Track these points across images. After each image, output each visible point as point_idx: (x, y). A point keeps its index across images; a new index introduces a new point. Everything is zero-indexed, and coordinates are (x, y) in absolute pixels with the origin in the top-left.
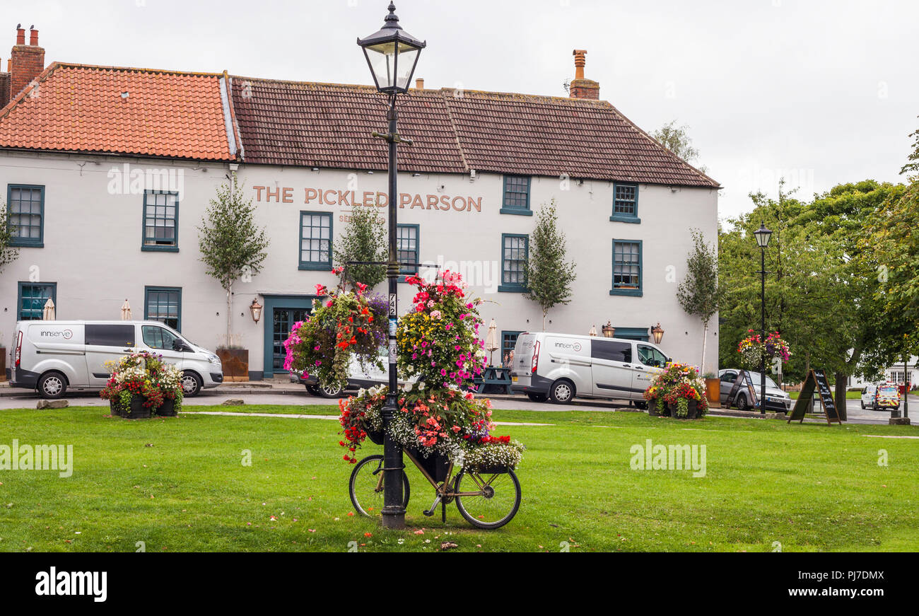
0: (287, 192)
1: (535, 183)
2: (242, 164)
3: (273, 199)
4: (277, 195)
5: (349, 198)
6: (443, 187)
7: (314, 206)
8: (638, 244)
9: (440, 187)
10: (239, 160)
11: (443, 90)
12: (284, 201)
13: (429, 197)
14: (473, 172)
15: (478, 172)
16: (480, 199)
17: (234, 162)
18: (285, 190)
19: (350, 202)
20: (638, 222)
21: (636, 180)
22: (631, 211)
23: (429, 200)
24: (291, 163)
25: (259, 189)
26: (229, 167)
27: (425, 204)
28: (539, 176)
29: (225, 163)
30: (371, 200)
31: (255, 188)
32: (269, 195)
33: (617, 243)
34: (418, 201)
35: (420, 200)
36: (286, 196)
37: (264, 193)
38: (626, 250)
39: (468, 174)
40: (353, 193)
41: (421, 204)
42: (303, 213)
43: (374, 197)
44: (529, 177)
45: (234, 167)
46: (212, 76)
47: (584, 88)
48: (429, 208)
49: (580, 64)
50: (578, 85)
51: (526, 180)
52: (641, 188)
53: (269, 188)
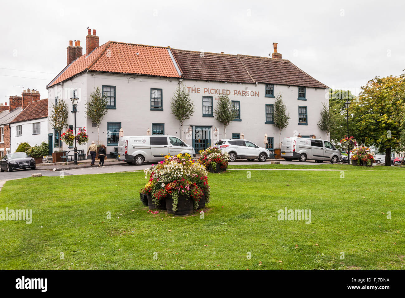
0: (198, 89)
1: (275, 87)
2: (184, 79)
3: (194, 92)
4: (195, 90)
5: (218, 91)
6: (247, 88)
7: (207, 94)
8: (306, 108)
9: (246, 88)
10: (183, 78)
11: (238, 55)
12: (197, 92)
13: (243, 91)
14: (257, 83)
15: (258, 83)
16: (258, 92)
17: (181, 78)
18: (197, 88)
19: (218, 93)
20: (306, 100)
21: (305, 86)
22: (303, 96)
23: (243, 92)
24: (199, 79)
25: (189, 88)
26: (179, 80)
27: (242, 94)
28: (277, 84)
29: (178, 79)
30: (225, 92)
31: (188, 88)
32: (192, 90)
33: (300, 107)
34: (239, 93)
35: (240, 93)
36: (198, 91)
37: (191, 89)
38: (303, 110)
39: (255, 83)
40: (219, 90)
41: (240, 94)
42: (204, 97)
43: (226, 91)
44: (273, 85)
45: (181, 80)
46: (165, 48)
47: (277, 56)
48: (243, 95)
49: (275, 48)
50: (275, 55)
51: (272, 86)
52: (307, 89)
53: (192, 88)
